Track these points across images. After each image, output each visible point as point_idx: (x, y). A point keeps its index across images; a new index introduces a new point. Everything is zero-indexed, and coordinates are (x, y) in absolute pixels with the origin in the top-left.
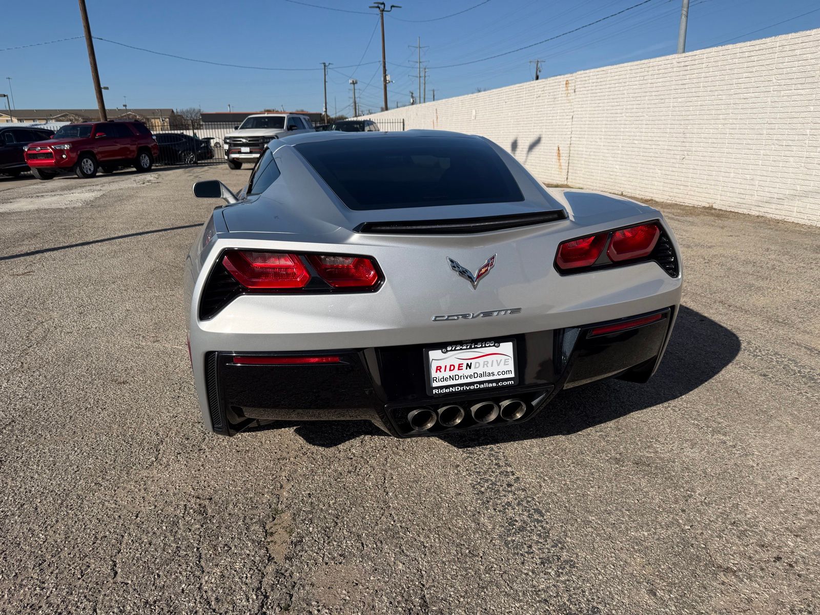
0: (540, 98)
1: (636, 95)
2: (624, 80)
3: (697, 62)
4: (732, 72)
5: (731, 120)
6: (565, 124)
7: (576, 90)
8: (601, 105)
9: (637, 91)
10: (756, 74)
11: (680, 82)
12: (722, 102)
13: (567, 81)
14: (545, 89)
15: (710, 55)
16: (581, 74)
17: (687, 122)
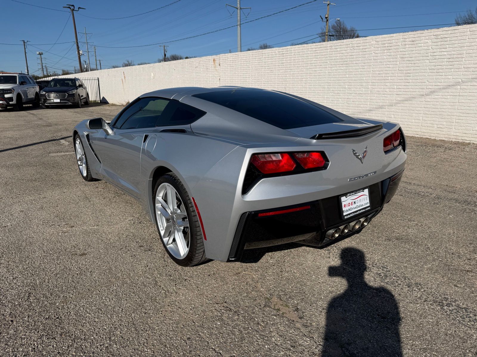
0: (198, 68)
1: (257, 68)
2: (249, 60)
3: (289, 52)
4: (308, 58)
5: (309, 81)
6: (215, 83)
7: (220, 65)
8: (236, 73)
9: (257, 66)
10: (319, 59)
11: (281, 62)
12: (304, 72)
13: (214, 59)
14: (200, 63)
15: (295, 49)
16: (222, 56)
17: (286, 82)
